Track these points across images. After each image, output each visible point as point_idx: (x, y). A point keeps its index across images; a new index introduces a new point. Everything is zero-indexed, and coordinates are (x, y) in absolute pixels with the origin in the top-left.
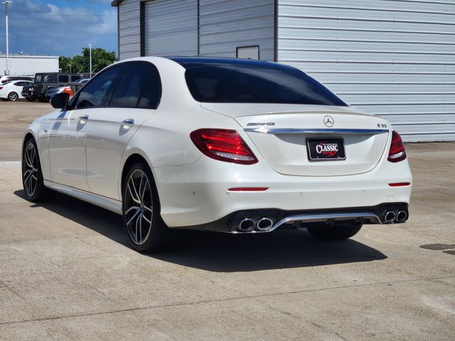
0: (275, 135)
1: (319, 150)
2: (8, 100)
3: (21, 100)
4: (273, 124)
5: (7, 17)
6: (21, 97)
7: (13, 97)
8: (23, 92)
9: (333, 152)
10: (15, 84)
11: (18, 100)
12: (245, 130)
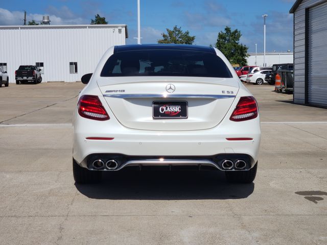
0: (124, 99)
1: (162, 110)
2: (256, 84)
3: (265, 84)
4: (124, 91)
5: (265, 26)
6: (265, 82)
7: (260, 82)
8: (266, 78)
9: (175, 112)
10: (261, 73)
11: (263, 83)
12: (104, 96)
